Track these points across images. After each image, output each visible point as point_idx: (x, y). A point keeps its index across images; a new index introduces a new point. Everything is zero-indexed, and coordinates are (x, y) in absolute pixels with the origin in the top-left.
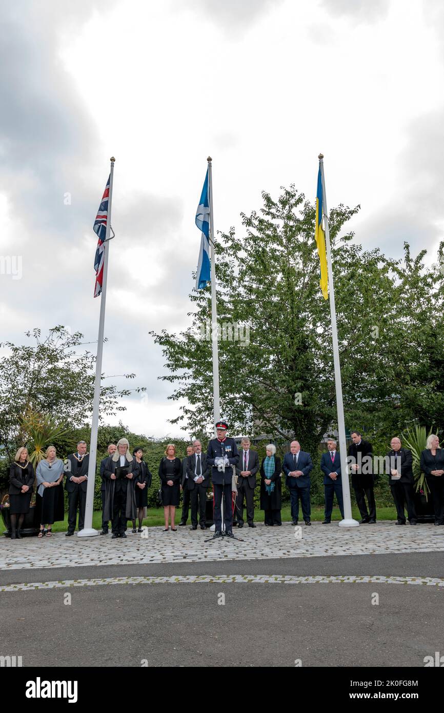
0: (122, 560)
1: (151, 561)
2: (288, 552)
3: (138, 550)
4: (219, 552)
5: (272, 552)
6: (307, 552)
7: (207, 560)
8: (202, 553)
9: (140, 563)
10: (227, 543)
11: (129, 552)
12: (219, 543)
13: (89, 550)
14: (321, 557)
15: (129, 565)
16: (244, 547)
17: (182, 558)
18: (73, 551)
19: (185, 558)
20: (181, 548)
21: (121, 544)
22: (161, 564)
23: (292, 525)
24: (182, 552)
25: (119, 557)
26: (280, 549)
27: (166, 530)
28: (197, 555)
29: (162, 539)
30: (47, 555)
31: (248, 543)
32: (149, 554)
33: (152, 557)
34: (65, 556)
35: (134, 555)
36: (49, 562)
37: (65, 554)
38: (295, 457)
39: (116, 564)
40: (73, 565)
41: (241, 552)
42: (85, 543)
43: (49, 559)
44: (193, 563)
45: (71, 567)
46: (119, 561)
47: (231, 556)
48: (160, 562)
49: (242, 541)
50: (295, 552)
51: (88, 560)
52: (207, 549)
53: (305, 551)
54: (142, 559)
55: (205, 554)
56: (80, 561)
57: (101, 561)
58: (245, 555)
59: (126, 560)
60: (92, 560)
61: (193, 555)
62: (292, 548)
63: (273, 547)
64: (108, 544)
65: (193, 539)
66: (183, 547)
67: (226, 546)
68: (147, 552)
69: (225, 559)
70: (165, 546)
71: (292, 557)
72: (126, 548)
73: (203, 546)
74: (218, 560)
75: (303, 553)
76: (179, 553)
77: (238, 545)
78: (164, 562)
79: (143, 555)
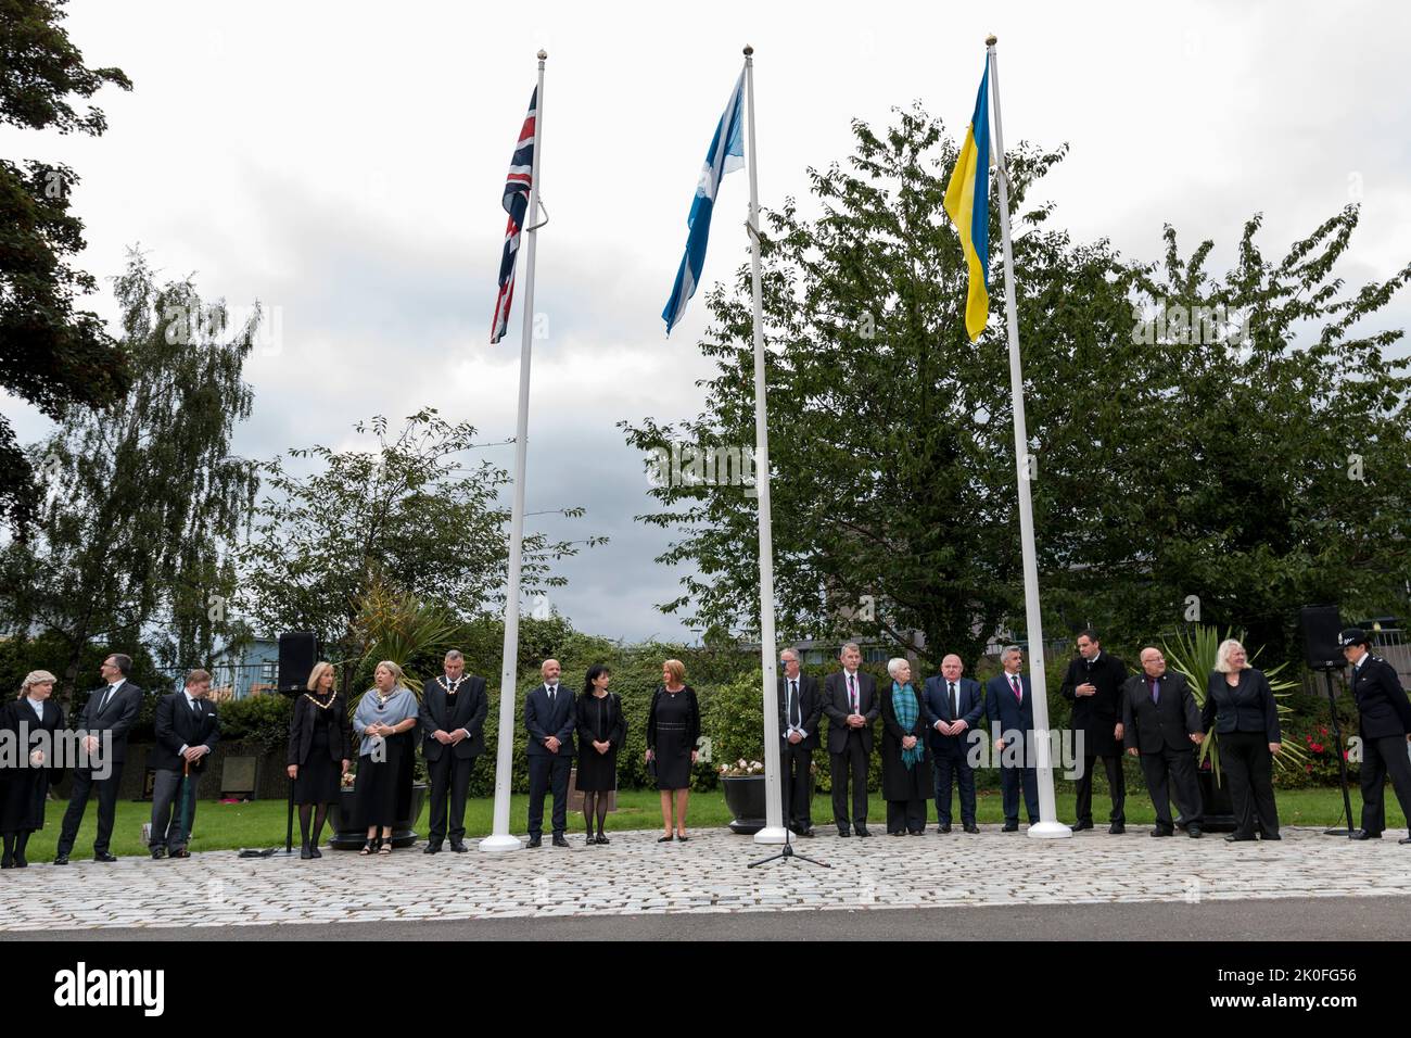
0: (583, 906)
1: (643, 908)
2: (931, 893)
3: (612, 883)
4: (784, 892)
5: (897, 894)
6: (972, 896)
7: (763, 910)
8: (749, 894)
9: (622, 913)
10: (797, 871)
11: (595, 887)
12: (779, 871)
13: (508, 883)
14: (1004, 906)
15: (600, 916)
16: (834, 881)
17: (709, 903)
18: (478, 883)
19: (713, 903)
20: (701, 881)
21: (574, 869)
22: (667, 915)
24: (706, 889)
25: (577, 899)
26: (913, 888)
28: (738, 898)
29: (657, 858)
30: (426, 891)
31: (839, 871)
32: (639, 893)
33: (645, 901)
34: (464, 894)
35: (607, 894)
36: (433, 907)
37: (463, 890)
38: (952, 691)
39: (572, 914)
40: (483, 914)
41: (830, 893)
42: (499, 866)
43: (431, 900)
44: (733, 915)
45: (481, 919)
46: (577, 908)
47: (812, 902)
48: (663, 912)
49: (828, 866)
50: (946, 894)
51: (513, 904)
52: (756, 883)
53: (967, 894)
54: (624, 905)
55: (755, 895)
56: (497, 906)
57: (539, 907)
58: (841, 900)
59: (593, 906)
60: (521, 904)
61: (731, 898)
62: (937, 884)
63: (897, 881)
64: (546, 869)
65: (723, 860)
66: (705, 878)
67: (795, 878)
68: (632, 888)
69: (799, 908)
70: (666, 874)
71: (944, 906)
72: (585, 877)
73: (746, 877)
74: (784, 910)
75: (964, 898)
76: (697, 892)
77: (821, 877)
78: (672, 912)
79: (624, 896)
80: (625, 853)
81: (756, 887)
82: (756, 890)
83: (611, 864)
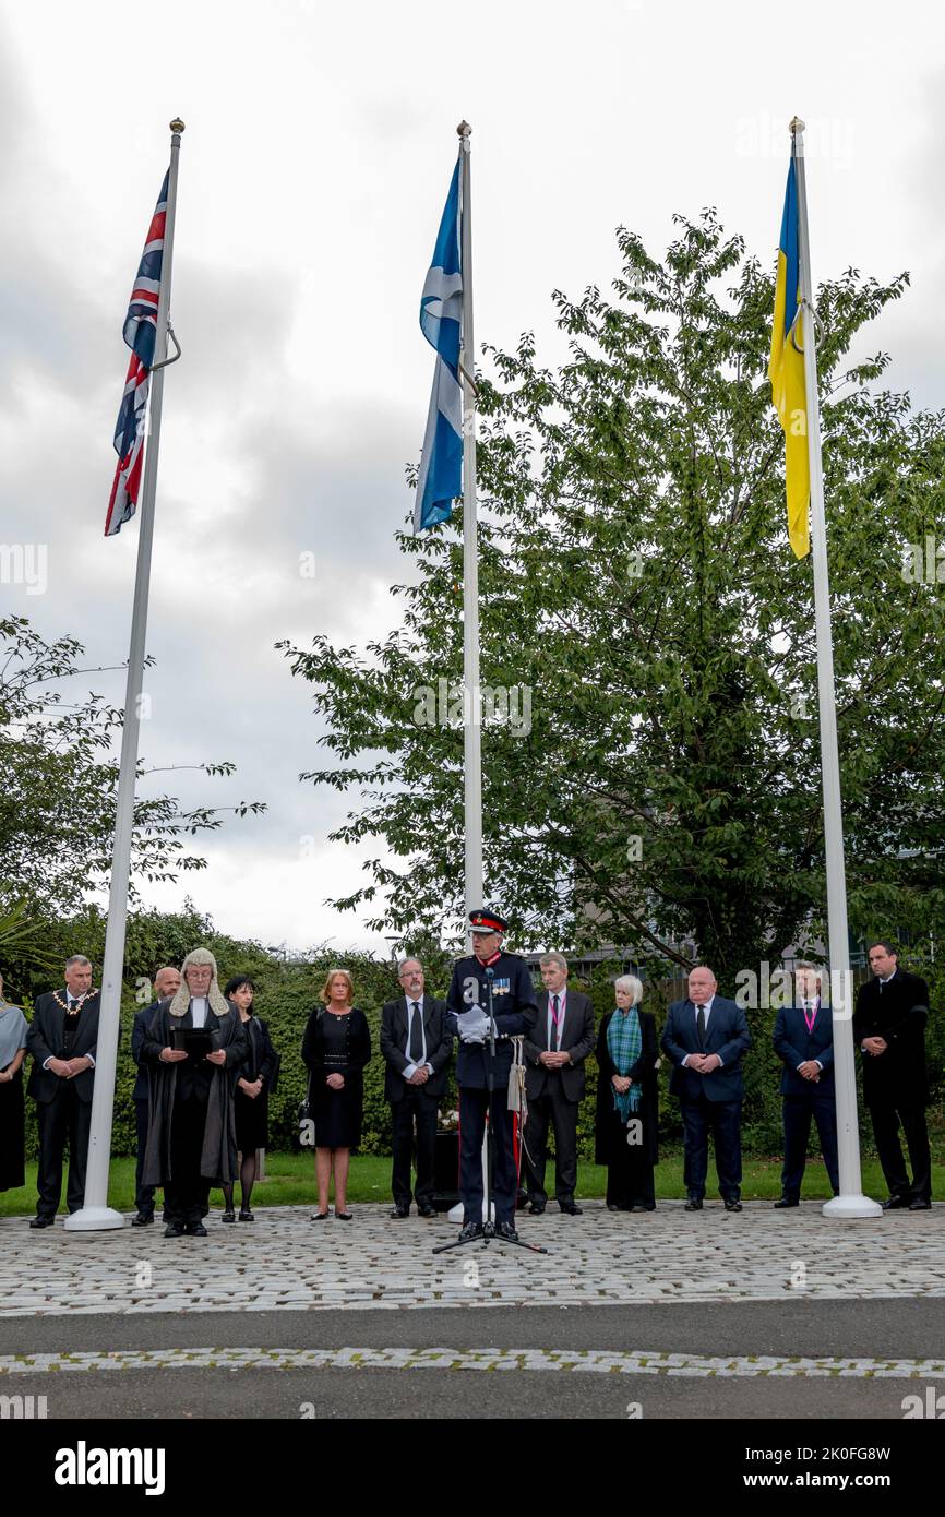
0: (196, 1300)
1: (278, 1303)
2: (676, 1285)
3: (242, 1271)
5: (630, 1287)
6: (732, 1289)
7: (443, 1306)
8: (428, 1285)
9: (247, 1309)
10: (499, 1257)
11: (216, 1276)
12: (475, 1258)
13: (99, 1269)
14: (771, 1302)
15: (217, 1313)
16: (549, 1270)
17: (371, 1296)
18: (55, 1270)
19: (377, 1296)
20: (365, 1270)
21: (190, 1254)
22: (311, 1312)
23: (687, 1208)
24: (369, 1279)
25: (188, 1291)
26: (653, 1279)
27: (321, 1217)
28: (412, 1291)
29: (310, 1240)
31: (557, 1258)
32: (274, 1284)
33: (283, 1293)
34: (32, 1284)
35: (232, 1285)
37: (32, 1279)
38: (701, 1014)
39: (178, 1310)
40: (54, 1309)
41: (540, 1284)
42: (90, 1249)
44: (403, 1312)
45: (50, 1316)
46: (187, 1303)
47: (512, 1295)
48: (306, 1308)
49: (543, 1251)
50: (697, 1285)
51: (99, 1297)
52: (440, 1272)
53: (725, 1286)
54: (253, 1298)
55: (435, 1287)
56: (77, 1299)
57: (135, 1301)
58: (553, 1293)
59: (209, 1300)
60: (110, 1297)
61: (402, 1291)
62: (687, 1274)
63: (634, 1271)
64: (154, 1254)
65: (400, 1244)
66: (372, 1266)
67: (495, 1267)
68: (268, 1278)
69: (494, 1303)
70: (319, 1261)
71: (689, 1301)
72: (208, 1264)
73: (430, 1265)
74: (471, 1305)
75: (720, 1291)
76: (359, 1284)
77: (532, 1265)
78: (317, 1308)
79: (256, 1288)
80: (268, 1234)
81: (440, 1277)
82: (439, 1281)
83: (245, 1248)
